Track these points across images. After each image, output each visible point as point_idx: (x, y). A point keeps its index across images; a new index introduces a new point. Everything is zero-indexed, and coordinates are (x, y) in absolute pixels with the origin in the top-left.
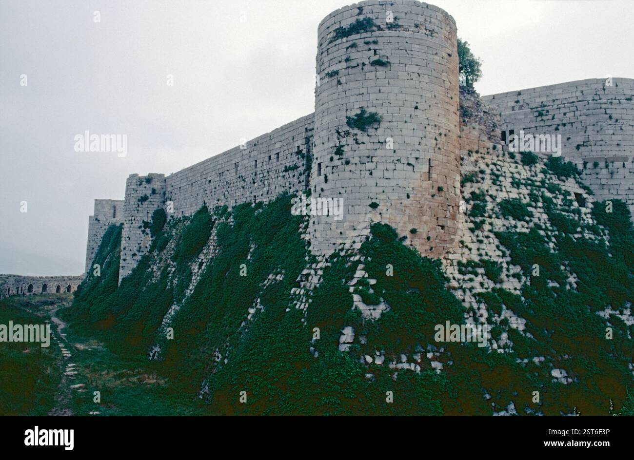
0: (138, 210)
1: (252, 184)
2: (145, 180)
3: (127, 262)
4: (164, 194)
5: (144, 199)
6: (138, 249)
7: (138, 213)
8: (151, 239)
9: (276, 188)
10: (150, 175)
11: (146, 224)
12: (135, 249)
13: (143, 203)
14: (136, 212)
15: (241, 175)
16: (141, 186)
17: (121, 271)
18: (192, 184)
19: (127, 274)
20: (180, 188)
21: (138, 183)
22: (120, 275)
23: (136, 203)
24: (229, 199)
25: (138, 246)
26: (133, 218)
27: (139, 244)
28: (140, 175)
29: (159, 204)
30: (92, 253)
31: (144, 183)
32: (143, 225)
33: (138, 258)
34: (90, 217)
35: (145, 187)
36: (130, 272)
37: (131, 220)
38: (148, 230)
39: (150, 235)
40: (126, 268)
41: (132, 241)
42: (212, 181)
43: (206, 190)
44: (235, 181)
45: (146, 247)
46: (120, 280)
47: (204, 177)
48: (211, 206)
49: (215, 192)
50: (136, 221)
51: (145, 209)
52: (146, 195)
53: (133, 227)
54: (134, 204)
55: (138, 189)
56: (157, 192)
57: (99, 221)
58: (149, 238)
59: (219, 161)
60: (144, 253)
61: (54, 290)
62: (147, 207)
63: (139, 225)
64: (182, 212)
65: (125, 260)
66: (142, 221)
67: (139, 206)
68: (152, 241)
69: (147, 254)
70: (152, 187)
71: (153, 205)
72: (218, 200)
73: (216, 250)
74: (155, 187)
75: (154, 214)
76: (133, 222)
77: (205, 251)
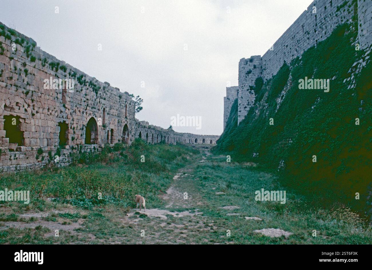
0: (246, 80)
1: (315, 33)
2: (249, 61)
3: (241, 112)
4: (261, 67)
5: (249, 72)
6: (248, 103)
7: (246, 81)
8: (255, 96)
9: (331, 27)
10: (252, 57)
11: (251, 88)
12: (246, 104)
13: (249, 75)
14: (245, 81)
15: (306, 31)
16: (247, 65)
17: (239, 118)
18: (276, 54)
19: (242, 120)
20: (270, 60)
21: (245, 63)
22: (238, 121)
23: (245, 76)
24: (300, 52)
25: (247, 102)
26: (244, 85)
27: (248, 100)
28: (246, 58)
29: (258, 74)
30: (227, 118)
31: (249, 63)
32: (249, 88)
33: (248, 109)
34: (225, 98)
35: (249, 65)
36: (244, 118)
37: (243, 87)
38: (253, 91)
39: (254, 94)
40: (241, 116)
41: (244, 99)
42: (288, 45)
43: (285, 53)
44: (302, 37)
45: (252, 102)
46: (238, 124)
47: (283, 45)
48: (288, 62)
49: (290, 51)
50: (245, 87)
51: (250, 79)
52: (250, 70)
53: (244, 90)
54: (244, 77)
55: (245, 67)
56: (257, 67)
57: (229, 99)
58: (254, 96)
59: (291, 30)
60: (251, 105)
61: (209, 142)
62: (252, 77)
63: (247, 89)
64: (272, 74)
65: (240, 111)
66: (249, 86)
67: (246, 77)
68: (255, 97)
69: (253, 106)
70: (253, 64)
71: (255, 75)
72: (293, 56)
73: (291, 85)
74: (256, 64)
75: (256, 81)
76: (244, 87)
77: (285, 89)
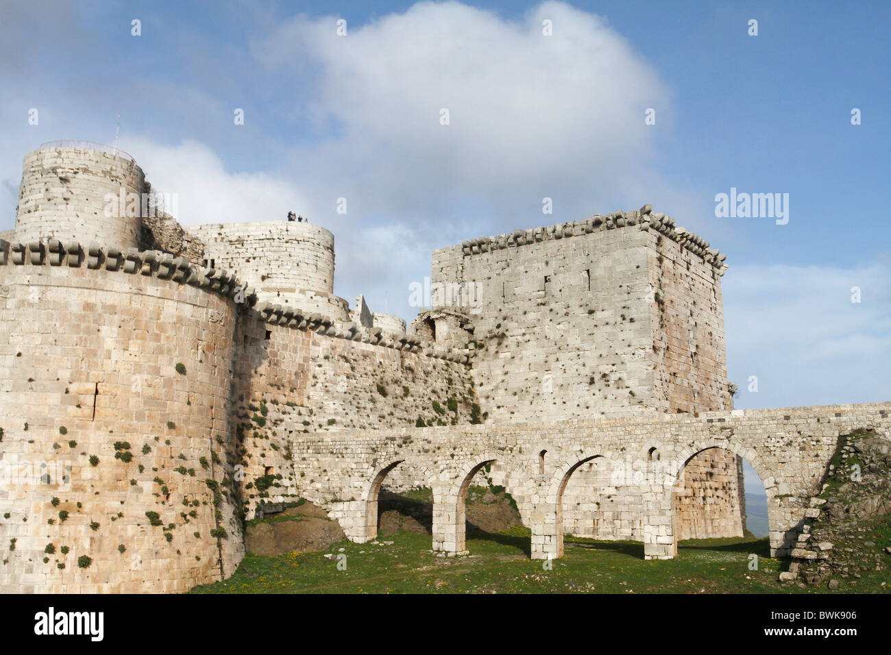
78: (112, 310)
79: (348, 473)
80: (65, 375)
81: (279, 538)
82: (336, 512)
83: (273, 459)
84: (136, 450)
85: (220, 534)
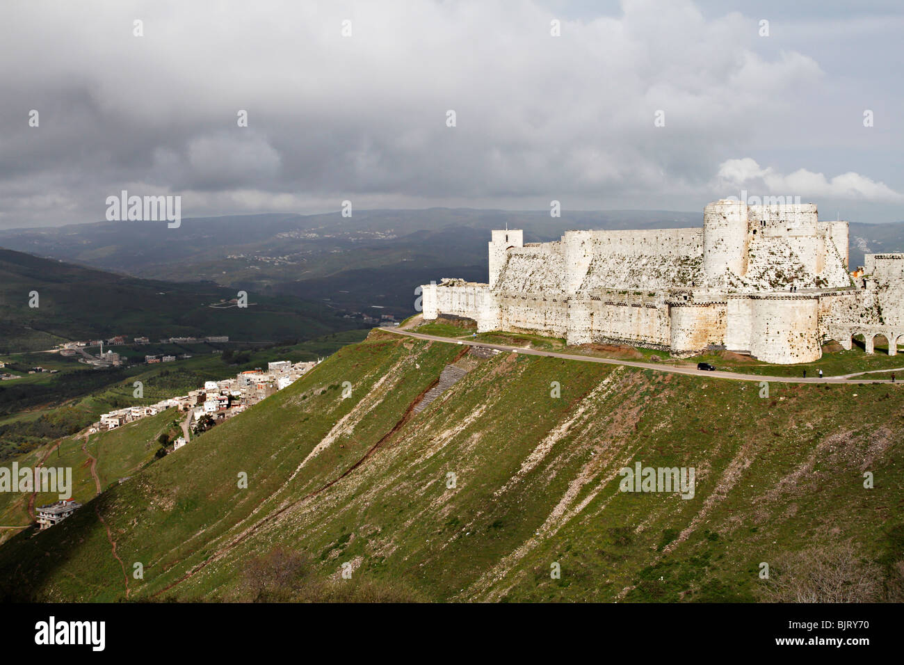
78: (797, 307)
79: (844, 334)
80: (790, 321)
81: (829, 349)
82: (841, 343)
83: (825, 330)
84: (803, 334)
85: (819, 349)
